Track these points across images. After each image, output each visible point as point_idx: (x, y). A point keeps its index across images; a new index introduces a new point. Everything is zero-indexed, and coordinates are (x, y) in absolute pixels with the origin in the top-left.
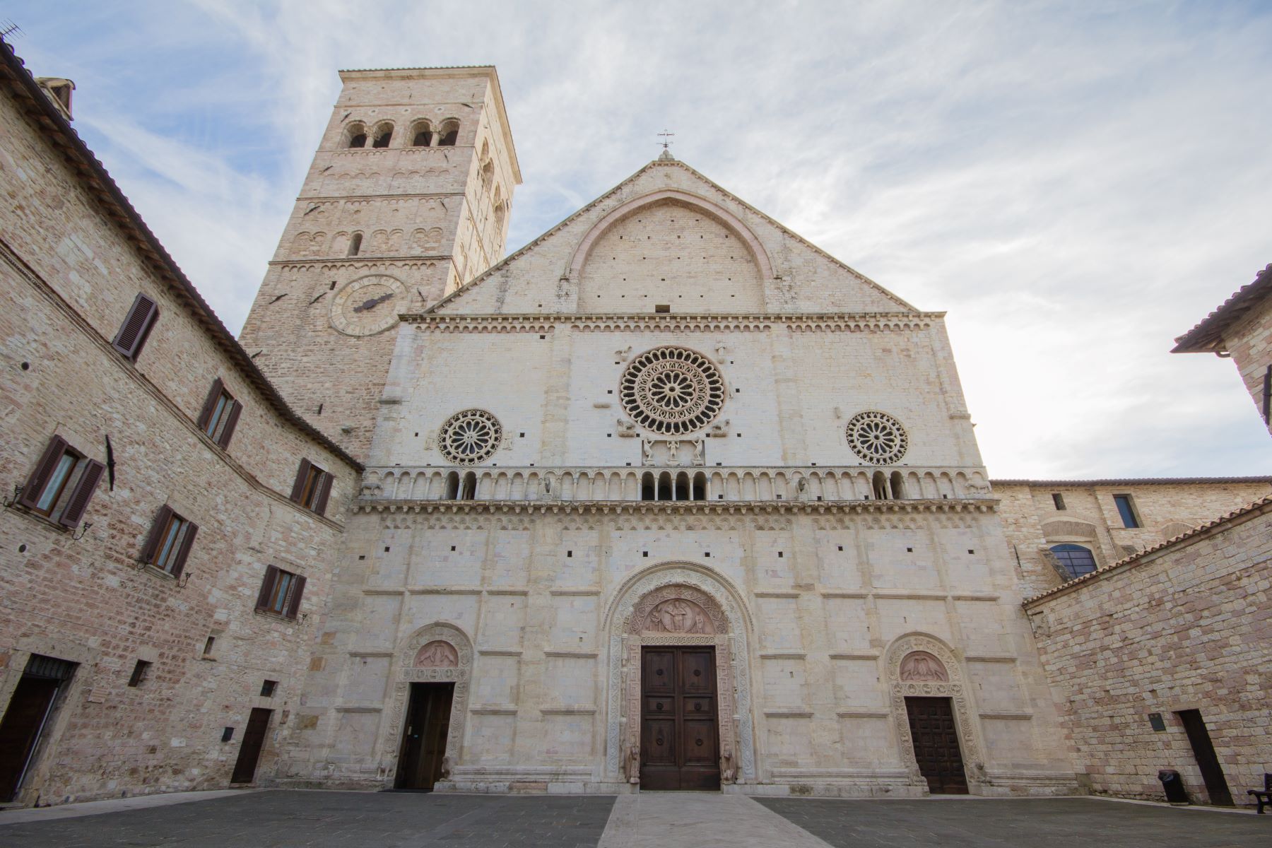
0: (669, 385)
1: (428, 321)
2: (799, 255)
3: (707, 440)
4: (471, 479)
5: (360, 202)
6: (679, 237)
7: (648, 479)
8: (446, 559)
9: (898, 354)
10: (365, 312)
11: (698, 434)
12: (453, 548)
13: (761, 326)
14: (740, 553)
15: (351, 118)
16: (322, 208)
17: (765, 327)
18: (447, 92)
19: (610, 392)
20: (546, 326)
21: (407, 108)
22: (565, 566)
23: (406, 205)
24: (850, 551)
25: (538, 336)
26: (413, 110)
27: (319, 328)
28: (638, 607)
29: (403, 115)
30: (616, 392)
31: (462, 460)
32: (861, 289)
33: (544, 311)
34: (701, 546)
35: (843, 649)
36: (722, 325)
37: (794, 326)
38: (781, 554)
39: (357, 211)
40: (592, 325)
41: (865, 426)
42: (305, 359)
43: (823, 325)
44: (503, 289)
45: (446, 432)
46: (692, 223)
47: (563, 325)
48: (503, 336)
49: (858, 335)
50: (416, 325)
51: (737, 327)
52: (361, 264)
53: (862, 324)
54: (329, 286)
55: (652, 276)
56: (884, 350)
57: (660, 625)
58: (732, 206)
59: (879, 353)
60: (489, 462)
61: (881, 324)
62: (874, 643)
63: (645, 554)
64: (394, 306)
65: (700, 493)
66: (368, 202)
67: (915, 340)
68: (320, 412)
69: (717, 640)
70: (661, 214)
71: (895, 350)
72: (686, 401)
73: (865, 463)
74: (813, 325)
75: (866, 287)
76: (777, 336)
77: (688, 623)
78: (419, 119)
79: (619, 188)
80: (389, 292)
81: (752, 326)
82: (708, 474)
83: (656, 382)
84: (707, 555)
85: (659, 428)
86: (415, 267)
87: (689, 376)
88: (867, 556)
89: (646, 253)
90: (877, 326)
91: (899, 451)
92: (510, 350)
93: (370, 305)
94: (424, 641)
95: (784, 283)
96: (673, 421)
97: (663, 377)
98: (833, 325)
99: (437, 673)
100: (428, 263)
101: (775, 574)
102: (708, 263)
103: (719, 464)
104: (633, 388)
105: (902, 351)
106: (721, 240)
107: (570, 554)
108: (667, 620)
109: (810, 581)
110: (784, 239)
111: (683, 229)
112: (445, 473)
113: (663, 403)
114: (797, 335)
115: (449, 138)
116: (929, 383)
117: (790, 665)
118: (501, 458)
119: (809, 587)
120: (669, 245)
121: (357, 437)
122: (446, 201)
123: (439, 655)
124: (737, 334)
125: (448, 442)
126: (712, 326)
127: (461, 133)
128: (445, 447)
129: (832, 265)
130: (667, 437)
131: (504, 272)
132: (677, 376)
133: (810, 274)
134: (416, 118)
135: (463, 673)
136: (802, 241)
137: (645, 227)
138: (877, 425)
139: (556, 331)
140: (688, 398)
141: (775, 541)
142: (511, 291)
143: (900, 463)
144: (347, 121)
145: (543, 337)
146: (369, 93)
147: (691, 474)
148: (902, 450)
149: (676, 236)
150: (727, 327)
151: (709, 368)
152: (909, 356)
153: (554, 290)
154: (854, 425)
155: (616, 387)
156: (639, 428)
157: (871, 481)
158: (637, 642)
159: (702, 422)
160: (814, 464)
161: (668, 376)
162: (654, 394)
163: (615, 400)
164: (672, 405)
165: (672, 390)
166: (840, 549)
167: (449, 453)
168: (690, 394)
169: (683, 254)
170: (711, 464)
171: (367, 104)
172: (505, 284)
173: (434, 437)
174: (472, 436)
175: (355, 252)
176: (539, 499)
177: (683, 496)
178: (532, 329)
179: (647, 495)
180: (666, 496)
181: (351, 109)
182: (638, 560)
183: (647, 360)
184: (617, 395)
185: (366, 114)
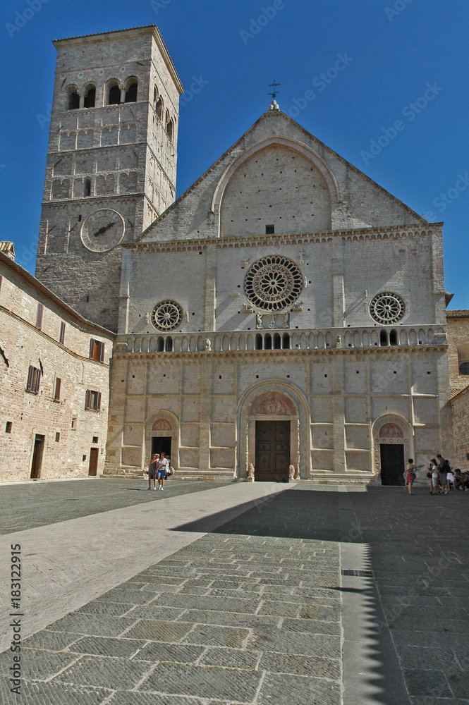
0: (272, 281)
1: (137, 246)
2: (356, 183)
3: (291, 313)
4: (170, 341)
5: (84, 154)
6: (281, 172)
7: (259, 338)
8: (161, 381)
9: (409, 253)
10: (101, 236)
11: (286, 310)
12: (164, 376)
13: (327, 239)
14: (305, 375)
15: (67, 83)
16: (63, 160)
17: (329, 239)
18: (126, 52)
19: (239, 286)
20: (202, 246)
21: (101, 69)
22: (218, 383)
23: (113, 154)
24: (362, 374)
25: (198, 252)
26: (105, 71)
27: (78, 248)
28: (254, 403)
29: (100, 77)
30: (242, 286)
31: (164, 329)
32: (392, 207)
33: (201, 237)
34: (285, 372)
36: (303, 240)
37: (346, 238)
38: (326, 376)
39: (85, 162)
40: (228, 244)
41: (381, 302)
42: (74, 268)
43: (364, 236)
44: (176, 221)
45: (154, 313)
46: (290, 159)
47: (211, 245)
48: (179, 253)
49: (386, 241)
50: (131, 250)
51: (312, 240)
52: (93, 203)
53: (388, 234)
54: (78, 219)
55: (264, 203)
56: (401, 251)
57: (265, 412)
58: (315, 148)
59: (397, 252)
60: (177, 331)
61: (401, 233)
62: (368, 419)
63: (257, 377)
64: (116, 231)
65: (286, 346)
66: (89, 154)
67: (421, 242)
68: (88, 301)
69: (291, 418)
70: (270, 155)
71: (407, 250)
72: (281, 290)
73: (379, 324)
74: (358, 236)
75: (396, 205)
76: (336, 245)
77: (278, 410)
78: (111, 79)
79: (242, 138)
80: (112, 222)
81: (321, 239)
82: (290, 334)
83: (264, 279)
84: (288, 376)
85: (265, 308)
86: (124, 203)
87: (283, 274)
88: (371, 375)
89: (261, 187)
90: (398, 234)
91: (399, 316)
92: (183, 262)
93: (102, 231)
94: (156, 419)
95: (344, 206)
96: (273, 302)
97: (268, 275)
98: (370, 235)
99: (164, 434)
100: (131, 199)
101: (322, 386)
102: (298, 191)
103: (297, 327)
104: (251, 283)
105: (412, 250)
106: (307, 173)
107: (220, 377)
108: (268, 408)
109: (339, 389)
110: (347, 171)
111: (284, 166)
112: (156, 337)
113: (268, 292)
114: (348, 243)
115: (132, 95)
116: (424, 272)
118: (183, 328)
119: (338, 393)
120: (275, 179)
121: (109, 314)
122: (136, 150)
123: (162, 426)
124: (312, 245)
125: (156, 319)
126: (297, 240)
127: (139, 90)
128: (155, 322)
129: (376, 190)
130: (270, 312)
131: (176, 209)
132: (276, 274)
133: (362, 197)
134: (108, 79)
135: (174, 433)
136: (359, 172)
137: (260, 166)
138: (388, 300)
139: (208, 249)
140: (282, 288)
141: (324, 369)
142: (181, 222)
143: (397, 324)
144: (65, 85)
145: (201, 253)
146: (75, 58)
147: (282, 333)
148: (401, 315)
149: (279, 173)
150: (306, 241)
151: (294, 268)
152: (415, 254)
153: (205, 221)
154: (375, 301)
155: (242, 283)
156: (254, 308)
157: (379, 334)
158: (253, 419)
159: (289, 302)
160: (349, 326)
161: (271, 274)
162: (263, 286)
163: (241, 292)
164: (273, 293)
165: (273, 283)
166: (358, 372)
167: (157, 325)
168: (283, 286)
169: (283, 186)
170: (292, 327)
171: (75, 69)
172: (177, 217)
173: (149, 316)
174: (168, 315)
175: (88, 192)
176: (204, 350)
177: (277, 346)
178: (194, 248)
179: (259, 347)
180: (268, 347)
181: (66, 74)
182: (254, 379)
183: (260, 264)
184: (242, 288)
185: (76, 77)
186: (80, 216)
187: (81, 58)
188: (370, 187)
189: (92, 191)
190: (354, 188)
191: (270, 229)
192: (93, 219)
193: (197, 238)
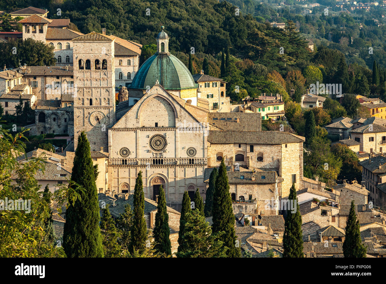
1: (113, 129)
2: (183, 112)
4: (126, 160)
6: (160, 105)
7: (154, 160)
8: (124, 173)
10: (98, 121)
11: (162, 152)
12: (125, 171)
14: (167, 172)
16: (80, 91)
17: (175, 130)
18: (101, 48)
20: (135, 130)
21: (92, 55)
25: (134, 132)
26: (94, 55)
27: (89, 124)
28: (153, 180)
30: (148, 144)
31: (124, 157)
33: (135, 127)
35: (181, 185)
38: (174, 172)
39: (89, 92)
40: (143, 130)
41: (190, 150)
44: (126, 120)
45: (120, 151)
46: (163, 101)
47: (138, 130)
48: (127, 132)
50: (111, 130)
52: (93, 108)
55: (154, 115)
57: (156, 182)
58: (170, 99)
59: (195, 135)
60: (128, 157)
62: (185, 184)
64: (103, 120)
65: (162, 163)
69: (164, 184)
70: (156, 98)
71: (198, 135)
73: (189, 157)
76: (177, 132)
77: (160, 182)
80: (101, 116)
81: (172, 130)
82: (163, 159)
84: (162, 172)
85: (156, 150)
86: (105, 109)
87: (161, 140)
88: (186, 172)
89: (153, 109)
92: (129, 135)
93: (98, 119)
94: (123, 184)
96: (158, 149)
97: (156, 140)
99: (126, 189)
100: (108, 108)
101: (173, 175)
104: (151, 143)
106: (168, 106)
110: (181, 108)
111: (161, 103)
112: (122, 160)
113: (156, 146)
117: (173, 187)
118: (130, 156)
119: (177, 177)
120: (158, 107)
122: (108, 89)
123: (125, 187)
124: (170, 131)
125: (121, 153)
126: (165, 130)
127: (108, 65)
129: (189, 115)
130: (157, 152)
131: (126, 116)
132: (159, 140)
133: (185, 117)
134: (95, 59)
135: (129, 189)
136: (184, 109)
137: (153, 102)
138: (192, 150)
141: (173, 170)
142: (128, 121)
143: (194, 157)
144: (78, 59)
147: (161, 159)
148: (195, 154)
151: (164, 138)
153: (136, 122)
154: (188, 150)
155: (148, 143)
156: (152, 151)
157: (189, 160)
158: (153, 184)
159: (163, 149)
160: (180, 157)
162: (155, 144)
163: (148, 146)
164: (158, 146)
165: (158, 143)
166: (183, 171)
167: (122, 156)
168: (161, 144)
169: (161, 110)
170: (164, 157)
171: (81, 53)
172: (126, 119)
173: (119, 153)
174: (125, 152)
175: (91, 104)
176: (137, 164)
177: (159, 163)
178: (133, 131)
179: (154, 163)
180: (157, 163)
181: (78, 54)
182: (153, 173)
183: (154, 137)
184: (149, 144)
185: (82, 56)
186: (89, 113)
187: (83, 48)
188: (187, 114)
189: (93, 103)
190: (183, 114)
191: (156, 124)
192: (94, 115)
193: (133, 127)
